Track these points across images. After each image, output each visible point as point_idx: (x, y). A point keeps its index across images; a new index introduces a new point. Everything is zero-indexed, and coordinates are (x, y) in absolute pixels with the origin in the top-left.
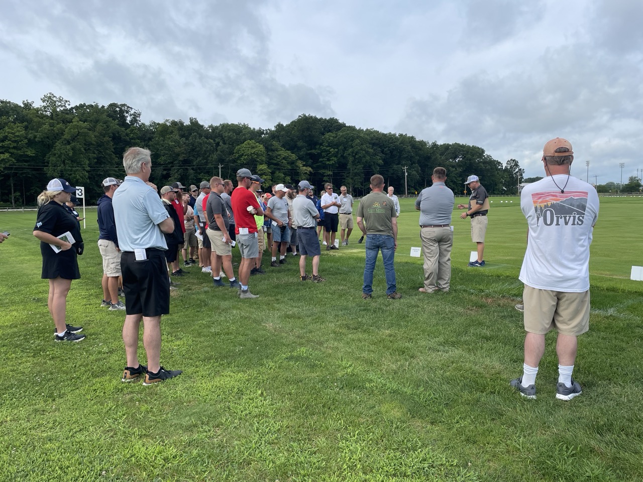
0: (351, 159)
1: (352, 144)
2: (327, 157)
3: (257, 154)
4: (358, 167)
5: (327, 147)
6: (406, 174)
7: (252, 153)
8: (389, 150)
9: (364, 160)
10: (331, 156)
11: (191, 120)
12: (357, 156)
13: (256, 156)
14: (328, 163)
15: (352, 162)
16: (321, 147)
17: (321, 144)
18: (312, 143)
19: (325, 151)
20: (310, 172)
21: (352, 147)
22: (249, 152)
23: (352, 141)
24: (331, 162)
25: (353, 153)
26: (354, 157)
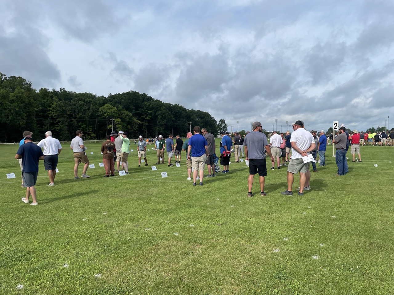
0: (160, 117)
1: (161, 109)
2: (145, 115)
3: (115, 113)
4: (164, 121)
5: (146, 109)
6: (191, 126)
7: (112, 112)
8: (174, 113)
9: (167, 118)
10: (148, 115)
11: (61, 89)
12: (164, 116)
13: (114, 113)
14: (146, 118)
15: (161, 118)
16: (143, 109)
17: (143, 108)
18: (137, 107)
19: (145, 112)
20: (139, 123)
21: (160, 110)
22: (110, 111)
23: (161, 107)
24: (148, 118)
25: (161, 113)
26: (162, 116)
